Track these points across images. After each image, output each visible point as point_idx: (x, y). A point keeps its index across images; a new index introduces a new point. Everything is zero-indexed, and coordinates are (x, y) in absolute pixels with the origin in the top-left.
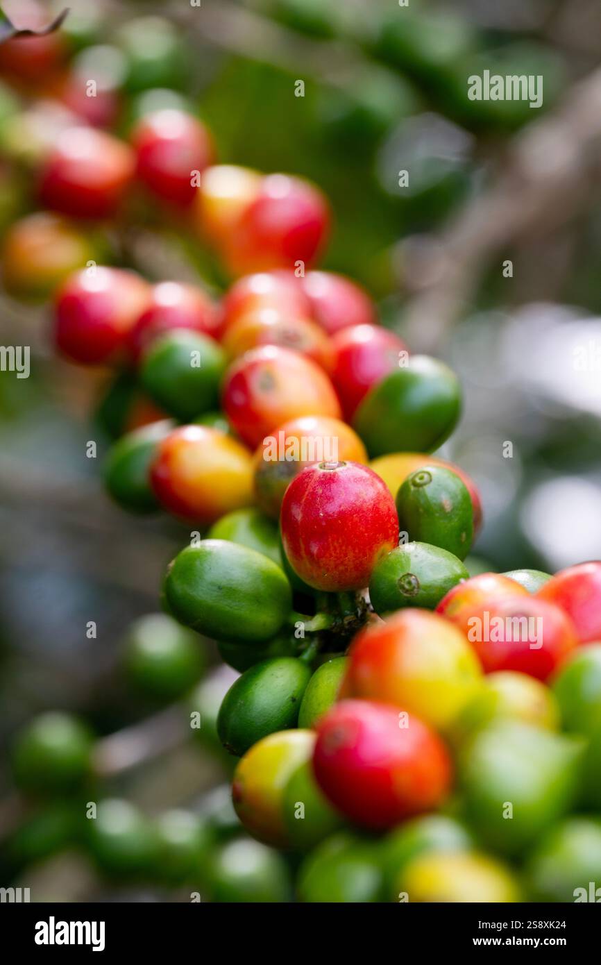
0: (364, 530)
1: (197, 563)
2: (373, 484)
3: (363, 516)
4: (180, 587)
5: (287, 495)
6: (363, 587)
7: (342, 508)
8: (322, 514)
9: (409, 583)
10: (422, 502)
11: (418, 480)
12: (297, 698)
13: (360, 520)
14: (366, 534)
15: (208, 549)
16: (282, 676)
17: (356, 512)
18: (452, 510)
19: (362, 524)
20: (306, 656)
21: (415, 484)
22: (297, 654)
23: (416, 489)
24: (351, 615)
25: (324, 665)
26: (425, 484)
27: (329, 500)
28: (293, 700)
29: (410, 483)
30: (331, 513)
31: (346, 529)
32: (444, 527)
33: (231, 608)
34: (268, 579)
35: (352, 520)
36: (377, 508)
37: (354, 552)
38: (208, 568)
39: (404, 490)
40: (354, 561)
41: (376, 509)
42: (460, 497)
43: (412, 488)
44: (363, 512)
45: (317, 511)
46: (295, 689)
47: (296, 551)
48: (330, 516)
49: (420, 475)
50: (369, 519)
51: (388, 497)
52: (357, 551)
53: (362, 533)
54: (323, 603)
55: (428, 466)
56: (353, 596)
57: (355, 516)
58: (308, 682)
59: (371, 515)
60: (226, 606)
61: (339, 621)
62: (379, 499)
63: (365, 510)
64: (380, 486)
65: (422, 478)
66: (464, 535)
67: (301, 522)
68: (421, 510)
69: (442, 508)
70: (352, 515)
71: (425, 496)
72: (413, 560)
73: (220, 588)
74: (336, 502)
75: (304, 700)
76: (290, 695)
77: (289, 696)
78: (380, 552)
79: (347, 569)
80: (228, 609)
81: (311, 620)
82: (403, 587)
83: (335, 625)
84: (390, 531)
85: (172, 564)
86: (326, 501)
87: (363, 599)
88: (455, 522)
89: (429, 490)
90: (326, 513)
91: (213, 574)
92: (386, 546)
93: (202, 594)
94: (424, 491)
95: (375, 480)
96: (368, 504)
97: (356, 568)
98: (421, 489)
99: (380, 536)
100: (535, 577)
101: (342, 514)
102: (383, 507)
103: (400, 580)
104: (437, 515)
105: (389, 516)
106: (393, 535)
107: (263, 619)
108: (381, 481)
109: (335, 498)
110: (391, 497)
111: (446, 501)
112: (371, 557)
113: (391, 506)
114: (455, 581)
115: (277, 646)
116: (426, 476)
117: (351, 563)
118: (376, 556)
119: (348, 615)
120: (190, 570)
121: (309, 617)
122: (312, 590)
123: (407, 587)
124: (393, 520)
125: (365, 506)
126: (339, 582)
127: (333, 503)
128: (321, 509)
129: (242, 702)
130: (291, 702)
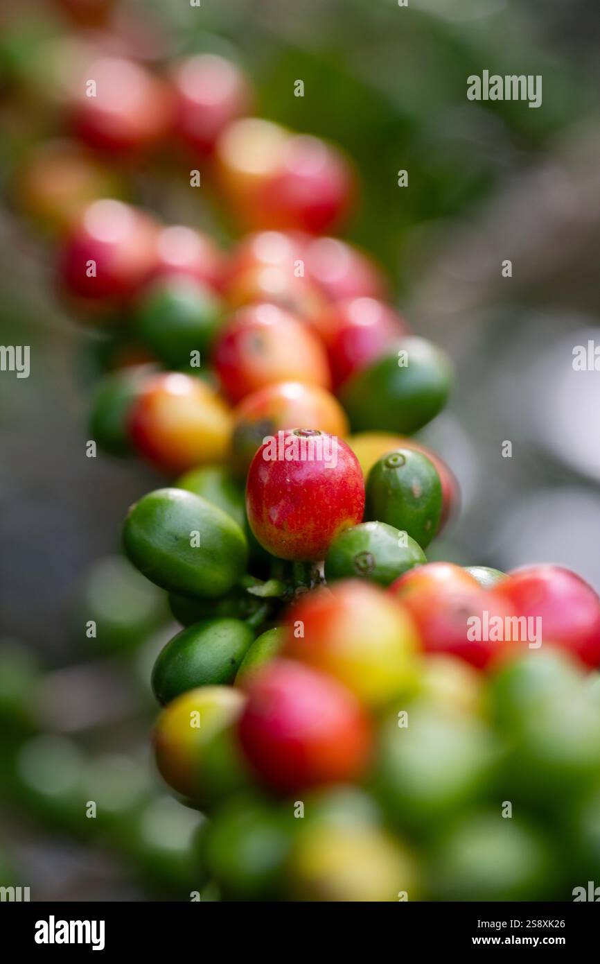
0: (328, 502)
1: (158, 510)
2: (344, 458)
3: (330, 488)
4: (137, 532)
5: (257, 456)
6: (319, 560)
7: (310, 477)
8: (288, 480)
9: (365, 561)
10: (392, 483)
11: (391, 462)
12: (237, 661)
13: (326, 491)
14: (330, 507)
15: (171, 498)
16: (225, 636)
17: (323, 483)
18: (421, 497)
19: (327, 496)
20: (253, 621)
21: (388, 465)
22: (243, 617)
23: (388, 469)
24: (304, 586)
25: (269, 631)
26: (398, 466)
27: (298, 466)
28: (233, 662)
29: (383, 463)
30: (297, 480)
31: (310, 499)
32: (411, 512)
33: (185, 560)
34: (226, 536)
35: (318, 490)
36: (345, 482)
37: (315, 523)
38: (168, 516)
39: (376, 470)
40: (313, 532)
41: (343, 483)
42: (430, 485)
43: (384, 469)
44: (330, 484)
45: (285, 476)
46: (236, 651)
47: (258, 513)
48: (296, 483)
49: (394, 457)
50: (336, 491)
51: (358, 473)
52: (318, 522)
53: (327, 505)
54: (278, 570)
55: (404, 448)
56: (309, 567)
57: (321, 486)
58: (250, 647)
59: (337, 488)
60: (180, 557)
61: (291, 591)
62: (349, 473)
63: (333, 482)
64: (352, 461)
65: (395, 460)
66: (429, 523)
67: (267, 485)
68: (390, 492)
69: (411, 493)
70: (318, 485)
71: (396, 479)
72: (373, 540)
73: (177, 538)
74: (305, 471)
75: (243, 663)
76: (230, 656)
77: (228, 658)
78: (342, 526)
79: (305, 539)
80: (182, 560)
81: (263, 585)
82: (357, 564)
83: (287, 593)
84: (355, 508)
85: (133, 507)
86: (295, 467)
87: (318, 572)
88: (422, 509)
89: (401, 473)
90: (293, 480)
91: (172, 524)
92: (348, 522)
93: (158, 542)
94: (395, 473)
95: (347, 454)
96: (337, 477)
97: (315, 538)
98: (392, 471)
99: (344, 511)
100: (493, 575)
101: (309, 483)
102: (351, 482)
103: (357, 557)
104: (405, 499)
105: (356, 492)
106: (356, 512)
107: (216, 577)
108: (354, 456)
109: (305, 466)
110: (361, 473)
111: (416, 486)
112: (332, 531)
113: (359, 482)
114: (410, 566)
115: (225, 606)
116: (400, 459)
117: (311, 533)
118: (337, 531)
119: (300, 586)
120: (150, 516)
121: (261, 582)
122: (268, 554)
123: (362, 565)
124: (359, 497)
125: (333, 478)
126: (296, 551)
127: (301, 471)
128: (288, 475)
129: (181, 657)
130: (229, 664)
